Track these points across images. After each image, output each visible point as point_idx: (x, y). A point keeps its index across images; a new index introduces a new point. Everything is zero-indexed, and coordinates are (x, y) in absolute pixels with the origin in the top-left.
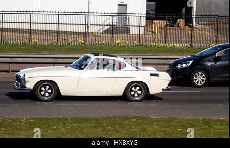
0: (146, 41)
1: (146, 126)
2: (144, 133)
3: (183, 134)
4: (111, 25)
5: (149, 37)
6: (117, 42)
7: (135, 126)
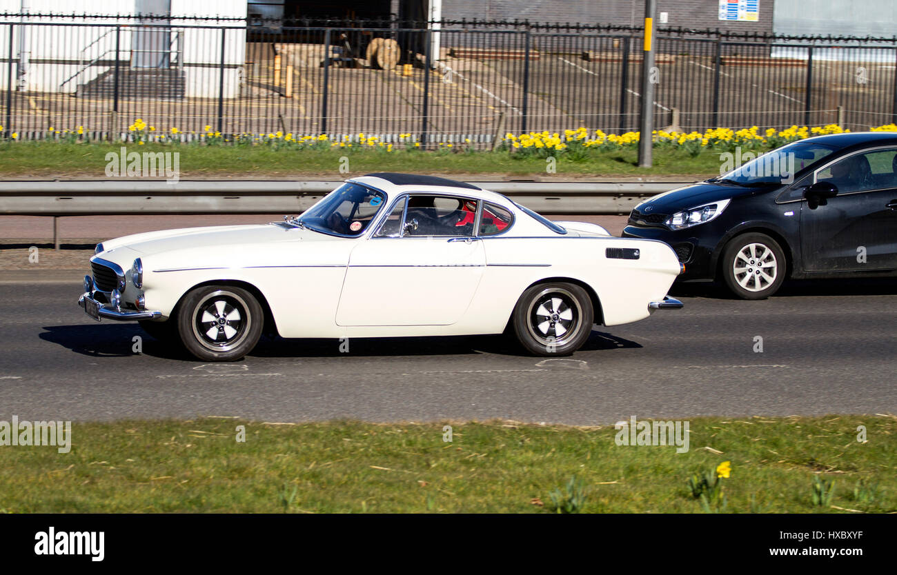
0: (249, 124)
1: (244, 456)
2: (238, 482)
3: (390, 485)
4: (109, 63)
5: (261, 108)
6: (132, 128)
7: (205, 457)
